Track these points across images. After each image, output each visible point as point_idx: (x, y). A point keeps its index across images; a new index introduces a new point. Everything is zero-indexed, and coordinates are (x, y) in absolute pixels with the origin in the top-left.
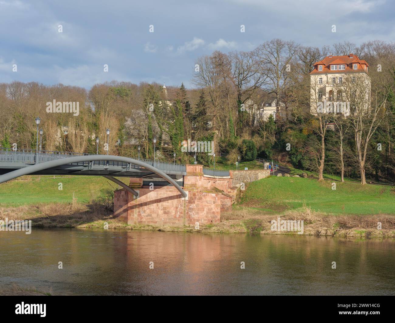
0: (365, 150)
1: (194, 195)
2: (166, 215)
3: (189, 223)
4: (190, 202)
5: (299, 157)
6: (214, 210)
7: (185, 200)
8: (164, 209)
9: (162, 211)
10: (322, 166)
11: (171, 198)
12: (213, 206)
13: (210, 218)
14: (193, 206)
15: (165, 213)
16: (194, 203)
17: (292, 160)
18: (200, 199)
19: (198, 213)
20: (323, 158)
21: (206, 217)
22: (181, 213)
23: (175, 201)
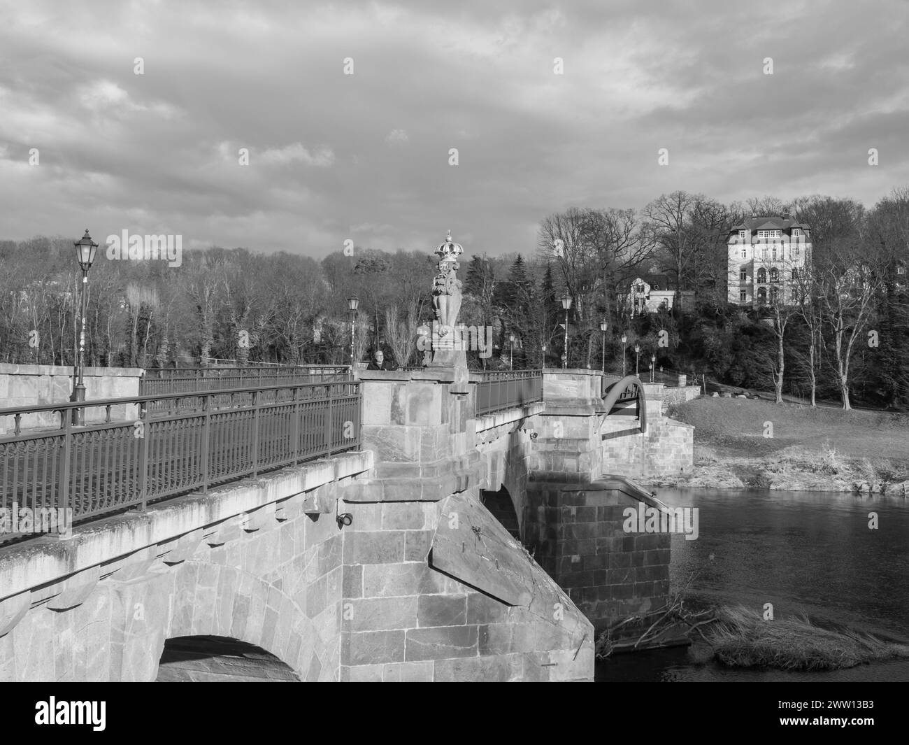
0: (847, 360)
1: (658, 429)
2: (613, 459)
3: (650, 473)
4: (651, 440)
5: (726, 367)
6: (684, 453)
7: (643, 437)
8: (611, 449)
9: (608, 454)
10: (781, 382)
11: (621, 434)
12: (683, 446)
13: (680, 464)
14: (657, 445)
15: (611, 456)
16: (658, 440)
17: (714, 372)
18: (666, 435)
19: (663, 457)
20: (782, 369)
21: (674, 462)
22: (638, 457)
23: (628, 438)
